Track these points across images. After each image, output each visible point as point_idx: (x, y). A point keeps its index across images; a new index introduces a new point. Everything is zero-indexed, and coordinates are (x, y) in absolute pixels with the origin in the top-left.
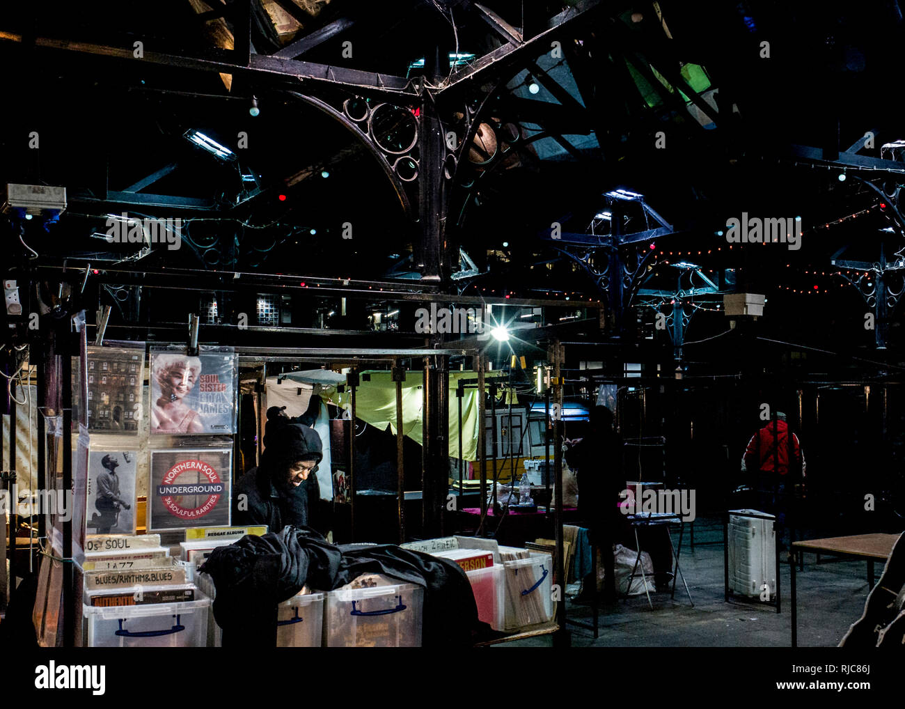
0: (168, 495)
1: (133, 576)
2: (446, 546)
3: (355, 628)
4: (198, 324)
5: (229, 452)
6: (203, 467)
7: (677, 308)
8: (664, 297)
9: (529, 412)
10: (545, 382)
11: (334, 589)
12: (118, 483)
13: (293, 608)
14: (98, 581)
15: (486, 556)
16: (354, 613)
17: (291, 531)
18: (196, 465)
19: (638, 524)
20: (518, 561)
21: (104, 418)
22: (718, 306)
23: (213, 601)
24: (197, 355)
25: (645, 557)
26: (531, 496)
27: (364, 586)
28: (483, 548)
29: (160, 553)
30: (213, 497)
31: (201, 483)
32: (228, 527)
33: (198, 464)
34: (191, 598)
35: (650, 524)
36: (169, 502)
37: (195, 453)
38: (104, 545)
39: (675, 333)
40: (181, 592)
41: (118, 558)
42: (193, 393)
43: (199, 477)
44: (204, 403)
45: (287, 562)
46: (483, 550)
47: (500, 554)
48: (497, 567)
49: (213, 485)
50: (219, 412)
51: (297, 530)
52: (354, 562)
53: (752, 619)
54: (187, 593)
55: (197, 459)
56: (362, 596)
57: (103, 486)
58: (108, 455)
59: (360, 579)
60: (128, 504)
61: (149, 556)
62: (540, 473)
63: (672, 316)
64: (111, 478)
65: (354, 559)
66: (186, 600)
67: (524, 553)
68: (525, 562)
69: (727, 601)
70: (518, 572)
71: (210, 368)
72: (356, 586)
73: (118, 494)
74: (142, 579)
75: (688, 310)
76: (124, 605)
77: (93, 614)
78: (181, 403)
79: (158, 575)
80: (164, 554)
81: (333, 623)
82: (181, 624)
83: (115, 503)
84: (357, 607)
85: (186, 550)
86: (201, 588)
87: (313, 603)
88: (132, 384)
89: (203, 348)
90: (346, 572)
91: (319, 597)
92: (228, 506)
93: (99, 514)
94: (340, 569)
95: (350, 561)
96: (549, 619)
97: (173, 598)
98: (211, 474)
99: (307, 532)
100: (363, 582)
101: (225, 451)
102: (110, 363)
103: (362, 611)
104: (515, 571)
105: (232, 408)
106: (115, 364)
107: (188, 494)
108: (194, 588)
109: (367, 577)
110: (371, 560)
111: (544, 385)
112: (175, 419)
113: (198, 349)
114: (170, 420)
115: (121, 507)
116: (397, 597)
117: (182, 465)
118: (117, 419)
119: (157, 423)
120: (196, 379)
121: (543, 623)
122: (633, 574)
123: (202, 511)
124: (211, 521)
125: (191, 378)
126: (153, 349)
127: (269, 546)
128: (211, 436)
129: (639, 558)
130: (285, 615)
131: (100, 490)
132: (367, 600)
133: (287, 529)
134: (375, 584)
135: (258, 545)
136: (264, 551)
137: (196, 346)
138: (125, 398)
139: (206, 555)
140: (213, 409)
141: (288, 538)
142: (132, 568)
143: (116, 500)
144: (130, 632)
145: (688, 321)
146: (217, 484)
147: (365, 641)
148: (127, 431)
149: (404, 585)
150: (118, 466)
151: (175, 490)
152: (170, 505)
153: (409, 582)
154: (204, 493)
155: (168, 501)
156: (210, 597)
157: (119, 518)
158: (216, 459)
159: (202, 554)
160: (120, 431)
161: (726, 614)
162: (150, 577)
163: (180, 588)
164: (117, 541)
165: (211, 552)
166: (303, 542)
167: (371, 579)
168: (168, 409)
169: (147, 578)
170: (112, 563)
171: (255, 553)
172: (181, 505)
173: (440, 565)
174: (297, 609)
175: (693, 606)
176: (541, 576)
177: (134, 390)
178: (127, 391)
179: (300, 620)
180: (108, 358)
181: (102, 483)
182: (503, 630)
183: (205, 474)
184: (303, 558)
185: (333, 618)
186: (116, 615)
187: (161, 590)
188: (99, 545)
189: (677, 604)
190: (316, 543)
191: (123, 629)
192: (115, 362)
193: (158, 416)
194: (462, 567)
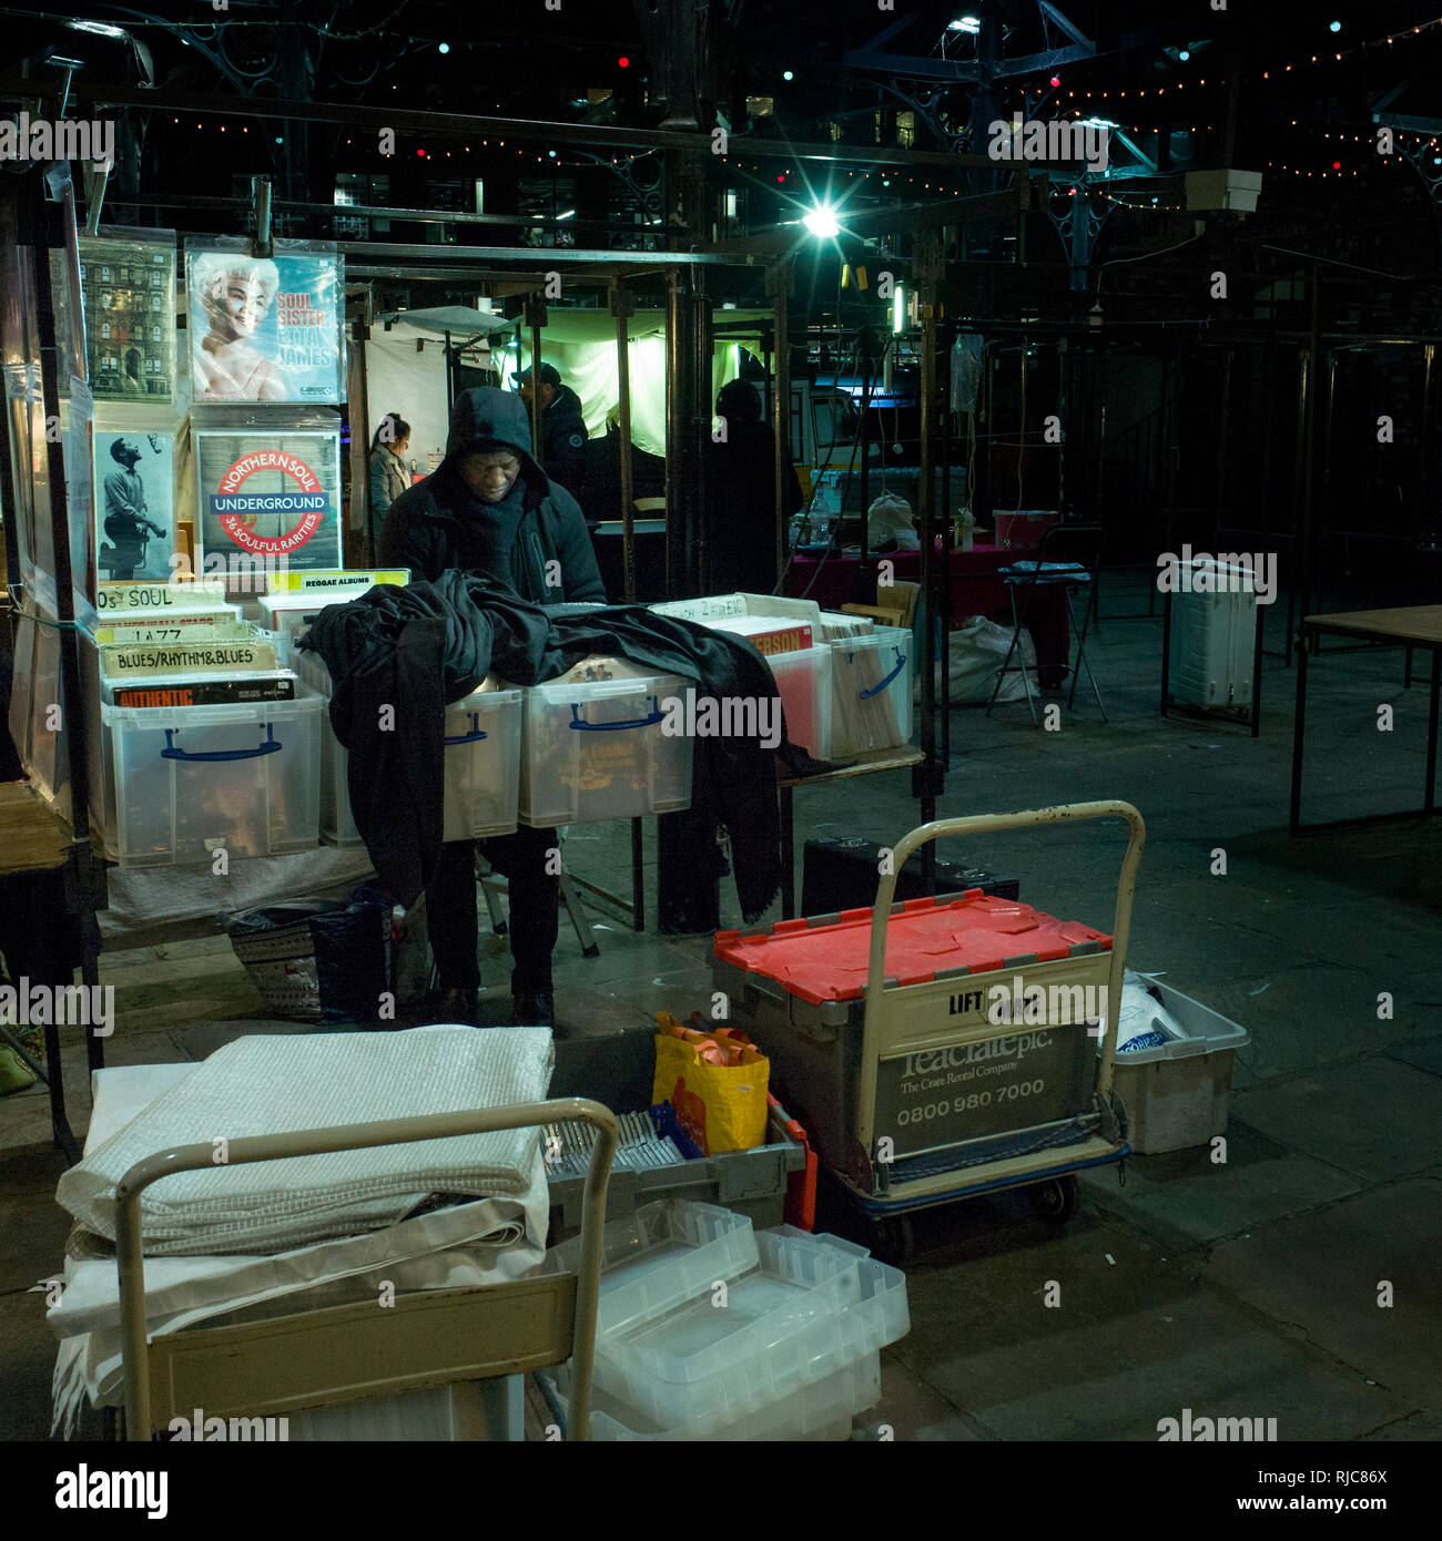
0: (231, 512)
1: (185, 654)
2: (726, 611)
3: (576, 751)
4: (269, 197)
5: (334, 437)
6: (289, 464)
7: (1079, 203)
8: (1058, 183)
9: (813, 387)
10: (910, 313)
11: (539, 683)
12: (141, 489)
13: (469, 716)
14: (123, 662)
15: (800, 630)
16: (576, 725)
17: (457, 578)
18: (277, 460)
19: (1017, 581)
20: (854, 639)
21: (109, 370)
22: (1155, 200)
23: (328, 701)
24: (270, 256)
25: (1025, 638)
26: (830, 530)
27: (590, 678)
28: (793, 616)
29: (226, 614)
30: (309, 517)
31: (287, 491)
32: (338, 572)
33: (281, 458)
34: (289, 694)
35: (1038, 582)
36: (232, 526)
37: (275, 438)
38: (127, 598)
39: (1074, 251)
40: (272, 684)
41: (152, 622)
42: (266, 327)
43: (283, 481)
44: (287, 347)
45: (456, 635)
46: (794, 618)
47: (823, 627)
48: (820, 649)
49: (309, 496)
50: (315, 363)
51: (466, 578)
52: (572, 635)
53: (1211, 747)
54: (280, 685)
55: (278, 449)
56: (588, 696)
57: (116, 494)
58: (122, 439)
59: (582, 666)
60: (161, 528)
61: (208, 620)
62: (840, 492)
63: (1071, 219)
64: (129, 480)
65: (572, 631)
66: (281, 697)
67: (865, 625)
68: (865, 640)
69: (1164, 714)
70: (854, 659)
71: (295, 283)
72: (578, 678)
73: (143, 510)
74: (200, 659)
75: (1100, 206)
76: (173, 705)
77: (121, 721)
78: (246, 345)
79: (228, 653)
80: (232, 615)
81: (538, 742)
82: (275, 740)
83: (139, 526)
84: (581, 717)
85: (271, 610)
86: (304, 677)
87: (504, 706)
88: (157, 309)
89: (280, 242)
90: (559, 652)
91: (514, 697)
92: (337, 535)
93: (112, 545)
94: (549, 648)
95: (564, 634)
96: (905, 741)
97: (256, 693)
98: (304, 475)
99: (485, 581)
100: (590, 671)
101: (328, 435)
102: (116, 269)
103: (590, 722)
104: (850, 656)
105: (336, 356)
106: (124, 272)
107: (266, 511)
108: (293, 676)
109: (595, 662)
110: (602, 632)
111: (907, 319)
112: (236, 375)
113: (271, 245)
114: (228, 376)
115: (150, 532)
116: (649, 698)
117: (253, 459)
118: (132, 372)
119: (204, 383)
120: (269, 301)
121: (896, 747)
122: (1006, 664)
123: (291, 542)
124: (308, 561)
125: (261, 300)
126: (189, 243)
127: (420, 605)
128: (301, 407)
129: (1016, 640)
130: (456, 727)
131: (112, 502)
132: (596, 702)
133: (448, 576)
134: (610, 674)
135: (402, 602)
136: (414, 613)
137: (267, 240)
138: (144, 334)
139: (308, 620)
140: (300, 358)
141: (452, 592)
142: (180, 639)
143: (141, 521)
144: (186, 752)
145: (1099, 227)
146: (315, 495)
147: (594, 774)
148: (152, 396)
149: (662, 678)
150: (140, 458)
151: (242, 504)
152: (236, 530)
153: (670, 672)
154: (293, 510)
155: (232, 522)
156: (322, 692)
157: (148, 552)
158: (314, 449)
159: (300, 618)
160: (140, 395)
161: (1165, 737)
162: (214, 656)
163: (268, 677)
164: (149, 594)
165: (318, 613)
166: (479, 600)
167: (602, 666)
168: (224, 356)
169: (208, 658)
170: (144, 630)
171: (398, 616)
172: (253, 530)
173: (722, 644)
174: (476, 715)
175: (1107, 721)
176: (893, 666)
177: (159, 320)
178: (148, 321)
179: (483, 735)
180: (111, 259)
181: (116, 490)
182: (828, 759)
183: (294, 476)
184: (483, 626)
185: (537, 732)
186: (161, 722)
187: (235, 679)
188: (117, 599)
189: (1077, 717)
190: (500, 600)
191: (175, 746)
192: (124, 267)
193: (206, 368)
194: (760, 648)
